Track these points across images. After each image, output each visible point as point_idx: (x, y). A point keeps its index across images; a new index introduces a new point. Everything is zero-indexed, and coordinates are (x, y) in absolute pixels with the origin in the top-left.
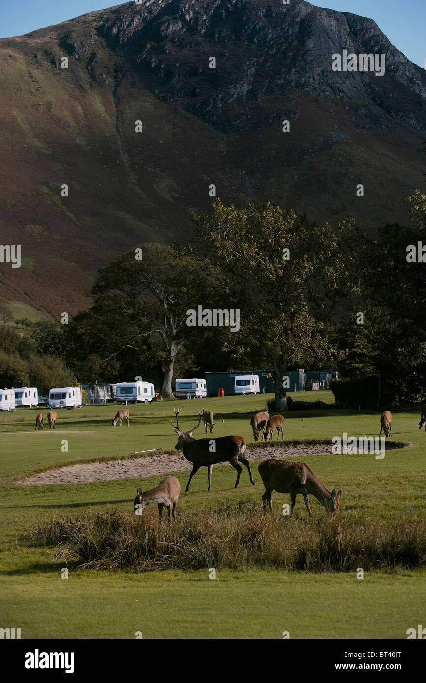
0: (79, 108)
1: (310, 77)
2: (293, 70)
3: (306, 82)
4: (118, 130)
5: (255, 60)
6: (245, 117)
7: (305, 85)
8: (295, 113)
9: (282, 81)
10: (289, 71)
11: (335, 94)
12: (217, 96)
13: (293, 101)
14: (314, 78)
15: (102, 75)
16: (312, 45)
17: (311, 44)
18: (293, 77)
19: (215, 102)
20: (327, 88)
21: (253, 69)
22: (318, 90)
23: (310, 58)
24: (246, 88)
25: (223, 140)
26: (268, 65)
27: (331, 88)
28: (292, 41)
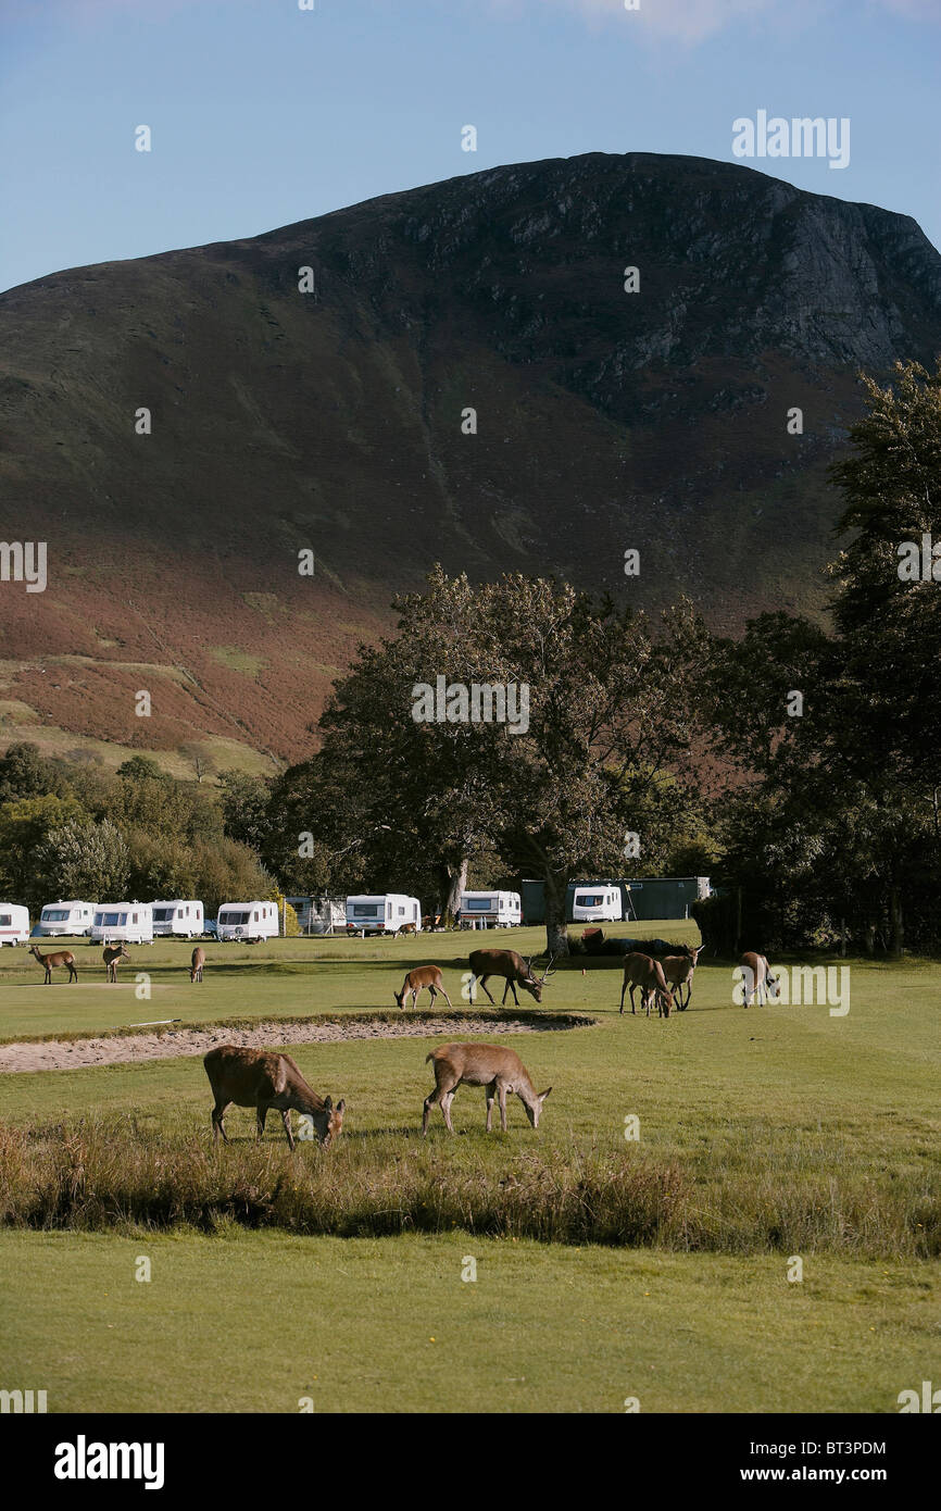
0: (355, 374)
1: (790, 323)
2: (759, 310)
3: (783, 331)
4: (426, 418)
5: (687, 289)
6: (666, 396)
7: (781, 337)
8: (761, 391)
9: (738, 330)
10: (752, 312)
11: (838, 357)
12: (615, 356)
13: (759, 368)
14: (798, 326)
15: (399, 313)
16: (796, 264)
17: (793, 262)
18: (759, 322)
19: (610, 367)
20: (823, 345)
21: (683, 306)
22: (805, 347)
23: (791, 288)
24: (668, 341)
25: (623, 438)
26: (713, 298)
27: (830, 344)
28: (759, 255)
